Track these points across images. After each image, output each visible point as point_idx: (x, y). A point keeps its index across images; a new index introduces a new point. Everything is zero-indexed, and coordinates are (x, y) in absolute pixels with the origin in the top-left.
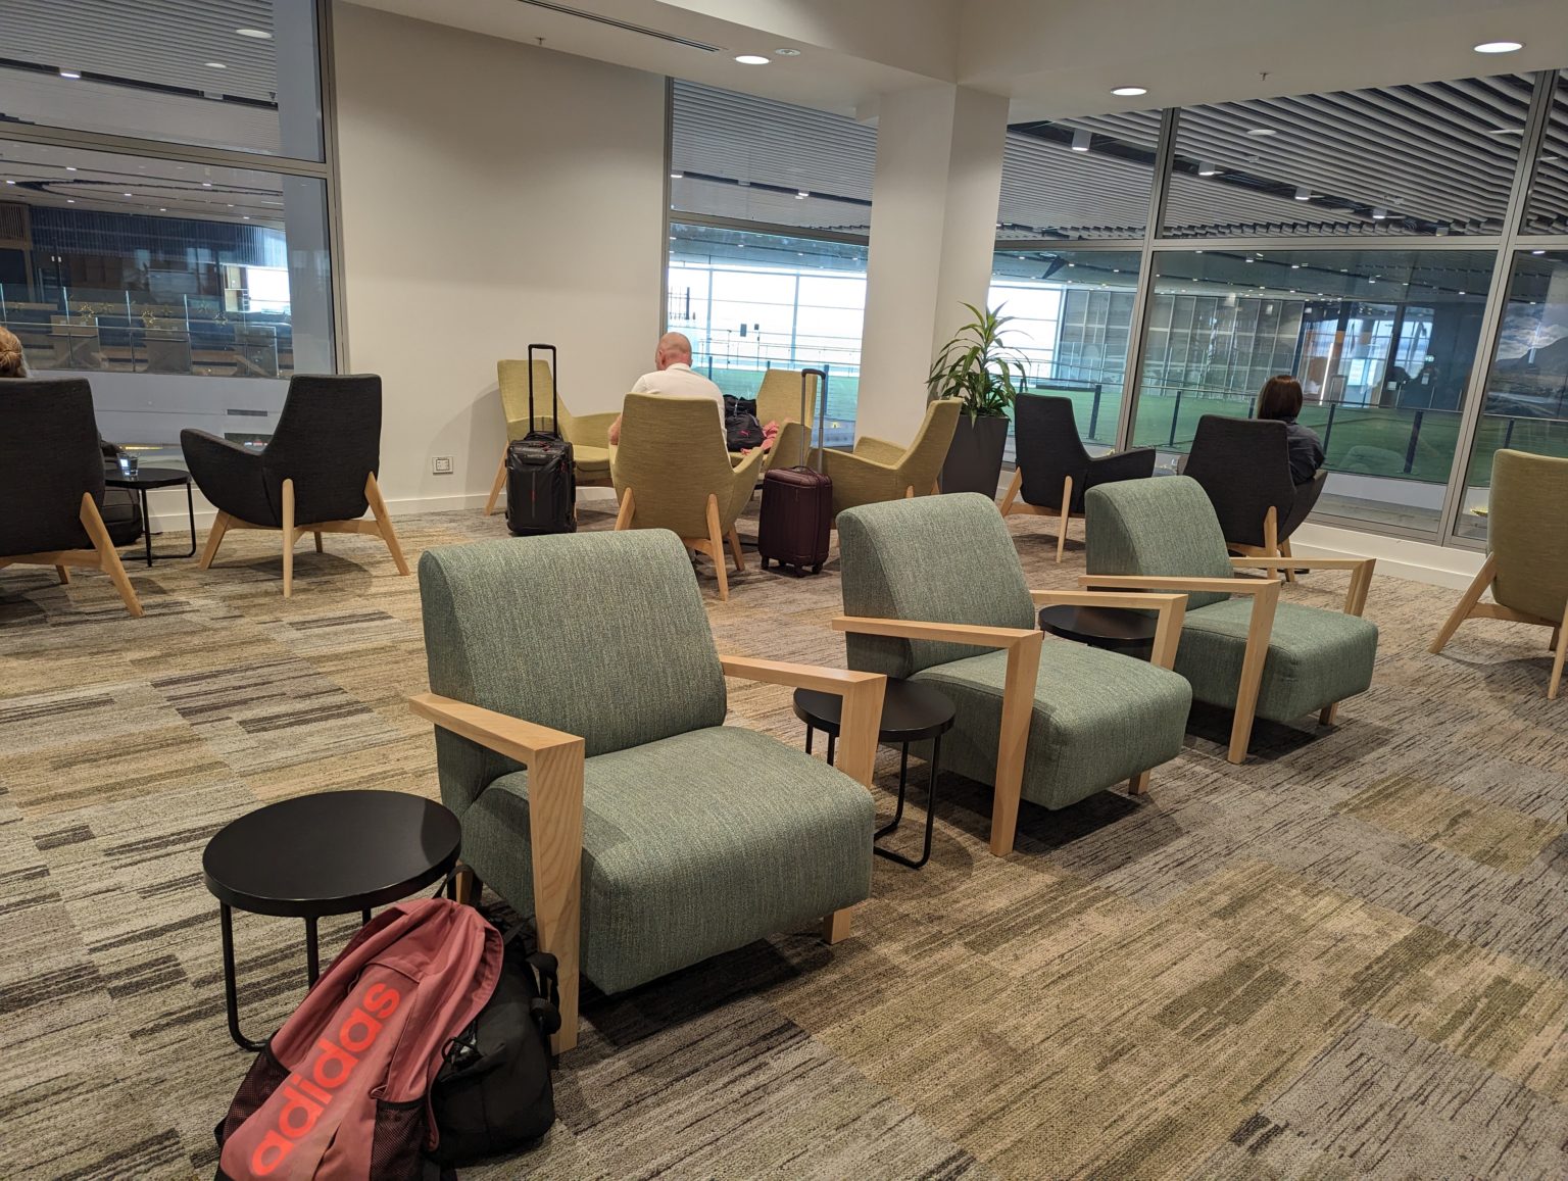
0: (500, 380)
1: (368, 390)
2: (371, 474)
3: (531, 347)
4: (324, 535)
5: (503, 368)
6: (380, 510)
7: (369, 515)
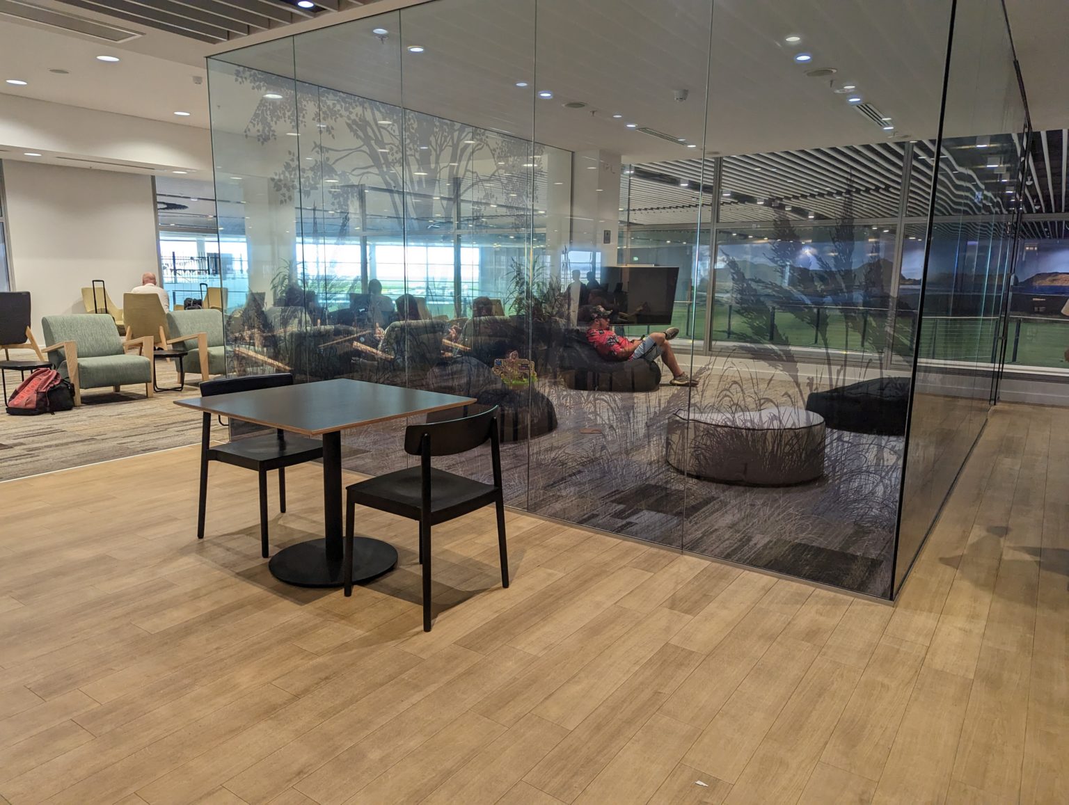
0: (83, 295)
1: (26, 296)
2: (28, 327)
3: (93, 281)
4: (9, 350)
5: (83, 291)
6: (32, 340)
7: (28, 342)
